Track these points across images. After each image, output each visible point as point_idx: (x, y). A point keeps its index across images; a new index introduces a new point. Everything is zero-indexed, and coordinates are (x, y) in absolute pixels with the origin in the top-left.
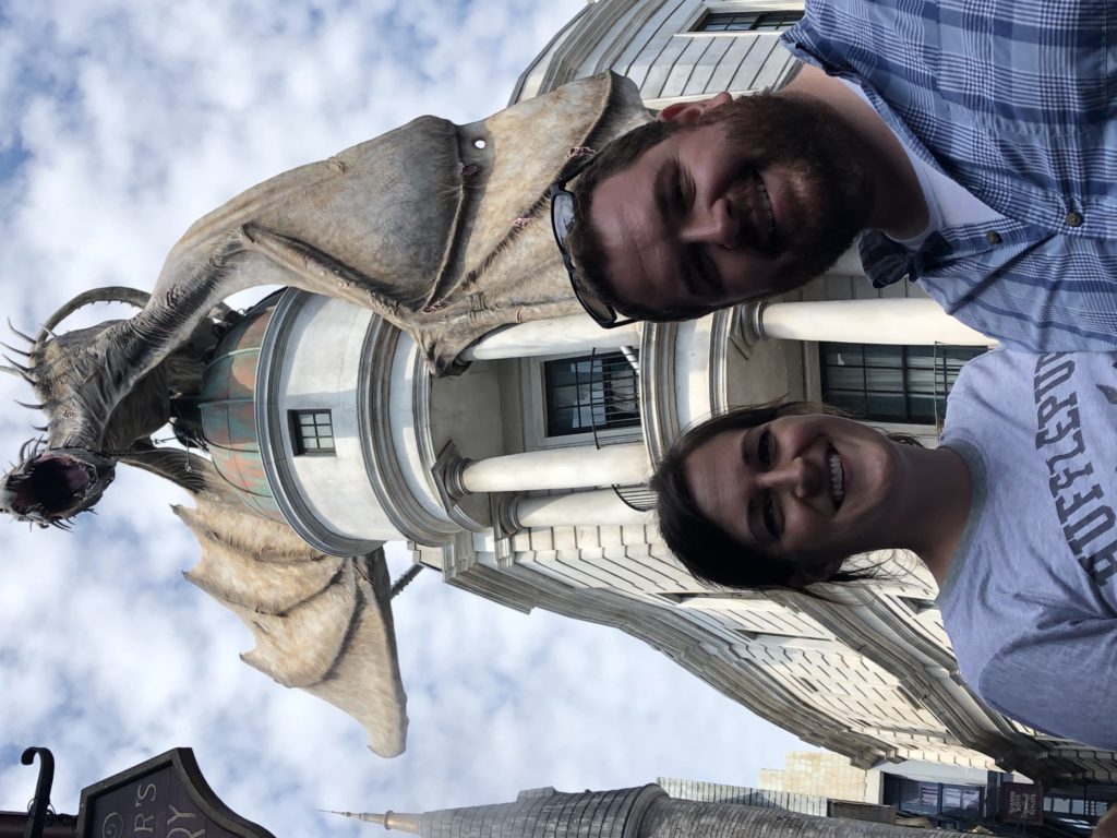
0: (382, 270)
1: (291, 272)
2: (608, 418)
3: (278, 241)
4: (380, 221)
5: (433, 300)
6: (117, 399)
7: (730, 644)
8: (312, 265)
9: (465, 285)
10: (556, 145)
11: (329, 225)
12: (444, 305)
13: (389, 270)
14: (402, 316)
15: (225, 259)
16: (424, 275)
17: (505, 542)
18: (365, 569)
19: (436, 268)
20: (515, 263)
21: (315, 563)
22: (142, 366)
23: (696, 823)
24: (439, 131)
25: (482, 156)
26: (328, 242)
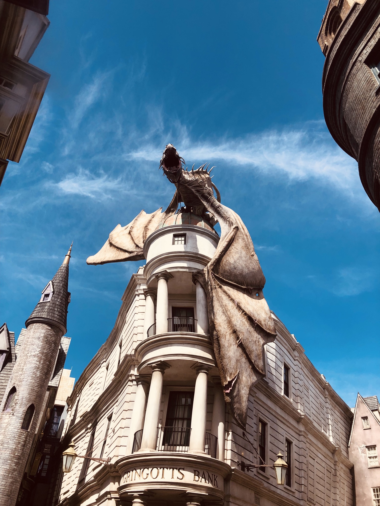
1: (224, 238)
2: (176, 325)
3: (233, 235)
4: (237, 263)
5: (215, 275)
6: (193, 190)
7: (105, 361)
8: (226, 243)
9: (218, 285)
10: (257, 316)
11: (237, 249)
12: (213, 278)
14: (210, 266)
15: (229, 221)
16: (222, 274)
17: (143, 292)
18: (139, 254)
19: (223, 277)
20: (224, 299)
21: (143, 241)
22: (201, 198)
23: (53, 342)
24: (261, 283)
25: (254, 295)
26: (232, 248)
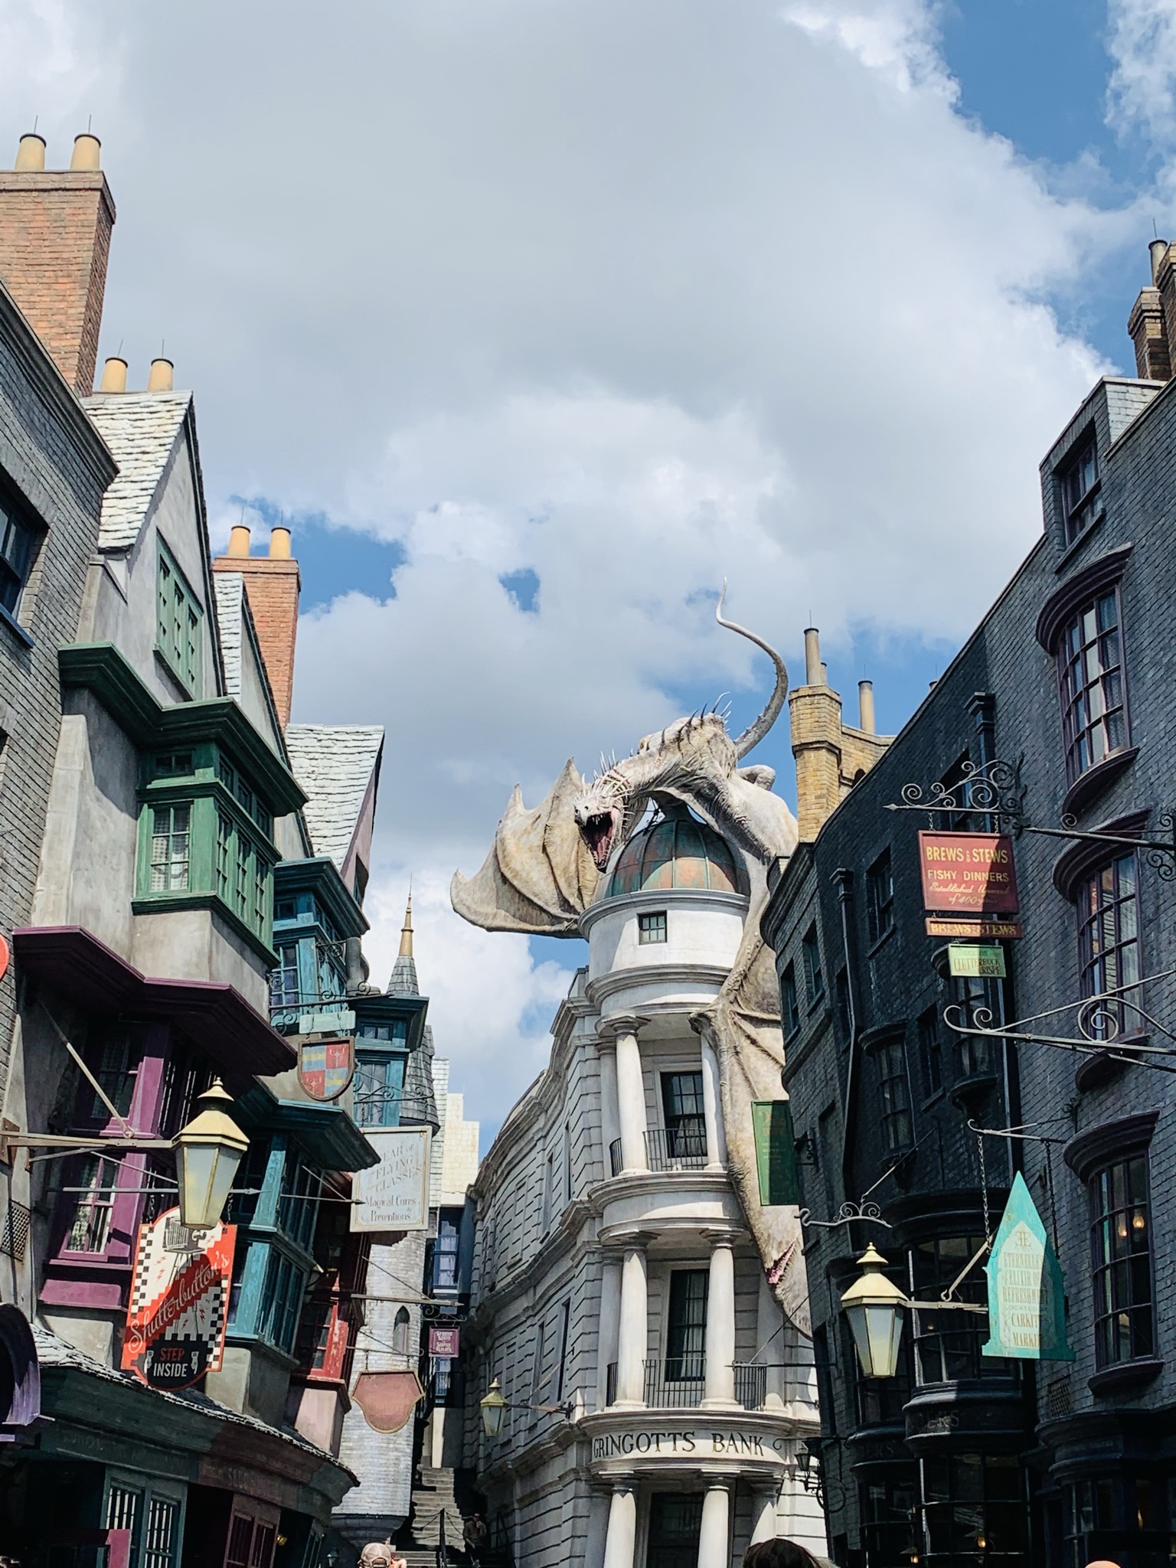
0: (760, 975)
7: (545, 1137)
9: (748, 1036)
12: (733, 1024)
13: (760, 980)
14: (727, 995)
16: (757, 1003)
17: (590, 1043)
19: (762, 1011)
